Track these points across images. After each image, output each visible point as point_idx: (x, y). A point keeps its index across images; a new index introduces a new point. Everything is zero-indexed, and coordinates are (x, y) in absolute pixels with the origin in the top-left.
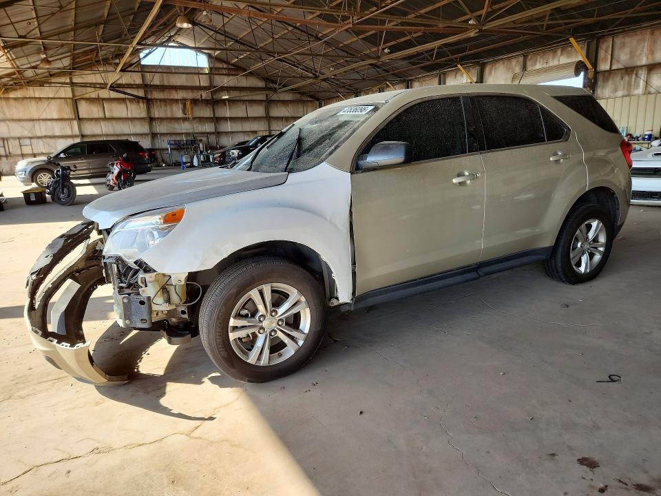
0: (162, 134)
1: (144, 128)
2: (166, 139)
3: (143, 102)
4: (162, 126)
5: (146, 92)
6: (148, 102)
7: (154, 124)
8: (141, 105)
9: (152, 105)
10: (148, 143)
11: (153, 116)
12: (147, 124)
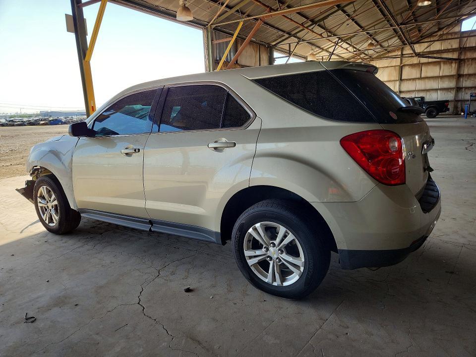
0: (466, 88)
1: (452, 84)
2: (469, 92)
3: (456, 63)
4: (469, 80)
5: (460, 54)
6: (460, 62)
7: (462, 79)
8: (453, 65)
9: (463, 65)
10: (452, 95)
11: (462, 73)
12: (455, 80)
